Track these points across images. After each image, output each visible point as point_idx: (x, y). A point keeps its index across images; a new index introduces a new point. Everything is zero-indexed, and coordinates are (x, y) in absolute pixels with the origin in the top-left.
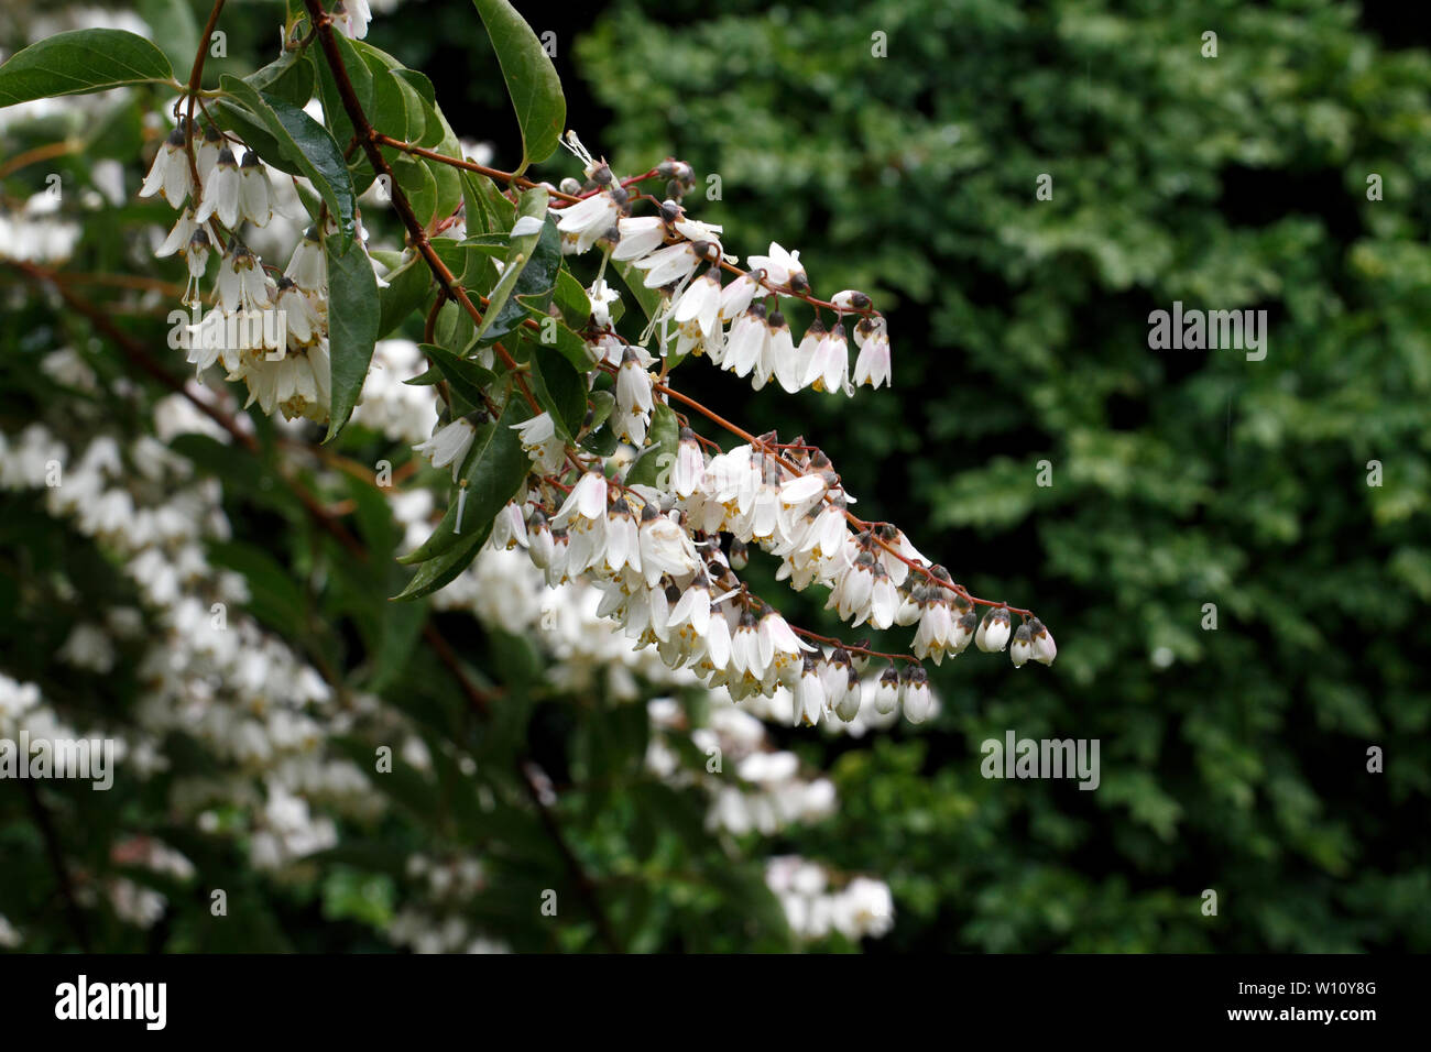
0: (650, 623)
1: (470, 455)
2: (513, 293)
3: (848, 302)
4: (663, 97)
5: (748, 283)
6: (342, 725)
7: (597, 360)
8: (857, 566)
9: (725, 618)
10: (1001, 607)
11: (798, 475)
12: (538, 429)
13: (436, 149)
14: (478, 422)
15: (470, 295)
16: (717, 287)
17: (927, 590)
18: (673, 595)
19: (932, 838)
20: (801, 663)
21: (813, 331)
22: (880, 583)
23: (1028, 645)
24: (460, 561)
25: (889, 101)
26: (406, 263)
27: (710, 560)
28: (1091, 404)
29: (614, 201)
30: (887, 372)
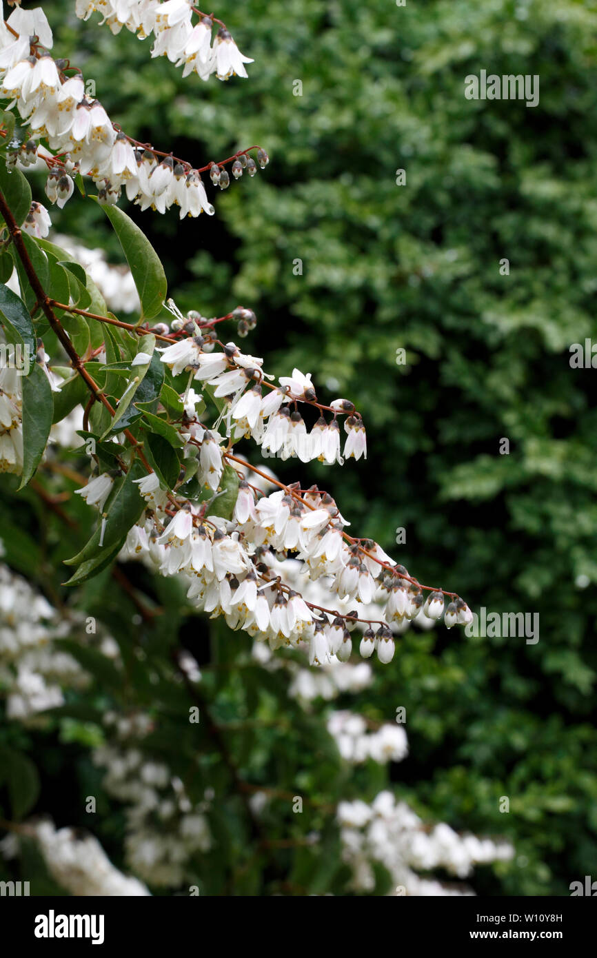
0: (219, 602)
1: (111, 496)
2: (133, 400)
3: (340, 406)
4: (273, 231)
5: (278, 394)
6: (63, 630)
7: (186, 441)
8: (349, 567)
9: (266, 599)
10: (438, 591)
11: (313, 510)
12: (150, 483)
13: (88, 309)
14: (116, 476)
15: (109, 399)
16: (259, 397)
17: (393, 581)
18: (234, 583)
19: (440, 693)
20: (313, 627)
21: (319, 424)
22: (363, 576)
23: (455, 615)
24: (107, 560)
25: (415, 233)
26: (73, 375)
27: (257, 563)
28: (540, 423)
29: (195, 344)
30: (364, 449)
